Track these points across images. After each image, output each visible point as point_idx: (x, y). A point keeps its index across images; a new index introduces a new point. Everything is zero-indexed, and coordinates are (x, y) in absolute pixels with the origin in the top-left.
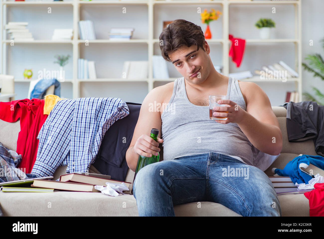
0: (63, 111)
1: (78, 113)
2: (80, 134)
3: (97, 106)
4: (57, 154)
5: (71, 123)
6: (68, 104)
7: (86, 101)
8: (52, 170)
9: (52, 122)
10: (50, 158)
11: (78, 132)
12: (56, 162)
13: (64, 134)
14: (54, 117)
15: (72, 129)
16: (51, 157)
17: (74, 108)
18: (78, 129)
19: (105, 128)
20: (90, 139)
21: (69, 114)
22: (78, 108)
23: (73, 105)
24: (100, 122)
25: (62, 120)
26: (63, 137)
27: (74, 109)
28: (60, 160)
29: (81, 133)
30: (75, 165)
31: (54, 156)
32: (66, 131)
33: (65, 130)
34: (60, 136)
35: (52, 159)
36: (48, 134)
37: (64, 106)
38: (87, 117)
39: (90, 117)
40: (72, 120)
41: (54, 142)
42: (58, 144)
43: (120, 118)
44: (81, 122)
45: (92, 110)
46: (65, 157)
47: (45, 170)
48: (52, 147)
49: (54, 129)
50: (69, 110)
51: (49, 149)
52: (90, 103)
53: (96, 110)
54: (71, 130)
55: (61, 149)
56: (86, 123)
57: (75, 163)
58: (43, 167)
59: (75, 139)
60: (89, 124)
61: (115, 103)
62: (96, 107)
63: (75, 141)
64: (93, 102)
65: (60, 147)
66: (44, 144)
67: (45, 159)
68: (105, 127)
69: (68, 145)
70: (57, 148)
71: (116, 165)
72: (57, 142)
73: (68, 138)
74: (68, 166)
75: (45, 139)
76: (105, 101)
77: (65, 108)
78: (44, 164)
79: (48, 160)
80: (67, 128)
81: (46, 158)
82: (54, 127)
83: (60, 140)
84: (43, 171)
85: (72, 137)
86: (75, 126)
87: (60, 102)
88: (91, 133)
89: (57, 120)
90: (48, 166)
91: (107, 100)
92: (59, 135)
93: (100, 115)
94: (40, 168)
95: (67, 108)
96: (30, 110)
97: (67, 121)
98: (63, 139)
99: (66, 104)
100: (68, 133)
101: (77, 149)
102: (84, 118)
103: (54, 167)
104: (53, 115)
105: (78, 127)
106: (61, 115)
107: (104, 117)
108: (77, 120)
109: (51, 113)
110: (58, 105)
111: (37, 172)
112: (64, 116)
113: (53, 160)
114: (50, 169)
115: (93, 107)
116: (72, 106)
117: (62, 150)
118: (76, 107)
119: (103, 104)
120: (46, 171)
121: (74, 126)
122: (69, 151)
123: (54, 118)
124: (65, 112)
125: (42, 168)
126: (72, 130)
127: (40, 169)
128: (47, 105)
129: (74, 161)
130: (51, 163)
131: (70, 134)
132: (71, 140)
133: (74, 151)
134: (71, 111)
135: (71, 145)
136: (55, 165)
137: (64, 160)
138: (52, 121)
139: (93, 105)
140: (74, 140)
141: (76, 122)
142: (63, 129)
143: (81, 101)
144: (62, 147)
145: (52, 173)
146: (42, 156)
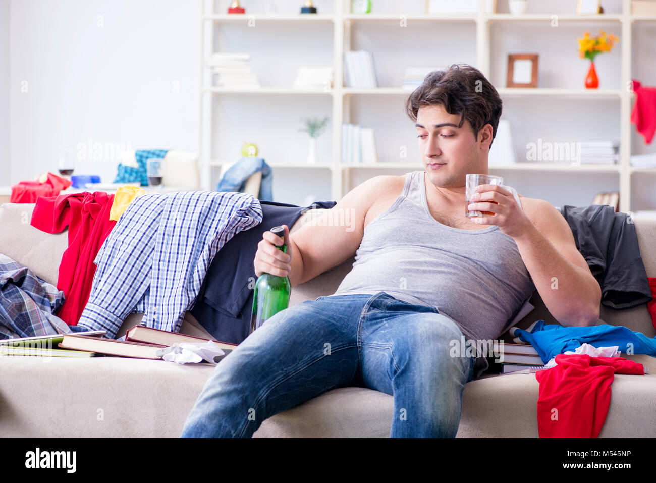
0: (142, 215)
1: (168, 219)
2: (169, 257)
3: (203, 207)
4: (125, 291)
5: (154, 237)
6: (152, 203)
7: (185, 197)
8: (116, 320)
9: (121, 234)
10: (112, 298)
11: (165, 253)
12: (122, 306)
13: (139, 256)
14: (126, 225)
15: (156, 247)
16: (115, 297)
17: (162, 209)
18: (166, 248)
19: (214, 247)
20: (186, 266)
21: (152, 220)
22: (169, 210)
23: (161, 204)
24: (207, 235)
25: (138, 231)
26: (138, 262)
27: (162, 211)
28: (132, 303)
29: (171, 255)
30: (157, 312)
31: (120, 295)
32: (144, 252)
33: (141, 249)
34: (132, 260)
35: (115, 300)
36: (112, 255)
37: (145, 206)
38: (183, 226)
39: (188, 226)
40: (156, 231)
41: (122, 270)
42: (129, 274)
43: (245, 228)
44: (173, 236)
45: (193, 213)
46: (140, 298)
47: (101, 320)
48: (117, 278)
49: (124, 247)
50: (154, 212)
51: (112, 283)
52: (191, 201)
53: (201, 213)
54: (153, 249)
55: (134, 283)
56: (180, 236)
57: (159, 310)
58: (99, 314)
59: (159, 266)
60: (186, 238)
61: (237, 202)
62: (201, 208)
63: (159, 269)
64: (198, 200)
65: (133, 279)
66: (103, 272)
67: (103, 301)
68: (216, 245)
69: (146, 275)
70: (126, 281)
71: (231, 314)
72: (127, 269)
73: (147, 263)
74: (146, 313)
75: (106, 264)
76: (220, 198)
77: (147, 209)
78: (101, 308)
79: (109, 302)
80: (147, 245)
81: (105, 298)
82: (123, 242)
83: (133, 266)
84: (98, 321)
85: (154, 262)
86: (161, 241)
87: (140, 199)
88: (189, 255)
89: (130, 231)
90: (108, 312)
91: (222, 197)
92: (131, 257)
93: (208, 223)
94: (94, 316)
95: (150, 210)
96: (87, 212)
97: (147, 233)
98: (139, 264)
99: (149, 202)
100: (148, 254)
101: (162, 283)
102: (178, 227)
103: (120, 315)
104: (125, 222)
105: (167, 244)
106: (137, 222)
107: (215, 226)
108: (165, 231)
109: (121, 218)
110: (135, 205)
111: (86, 323)
112: (143, 224)
113: (118, 302)
114: (112, 317)
115: (197, 208)
116: (159, 207)
117: (136, 285)
118: (167, 208)
119: (216, 203)
120: (105, 322)
121: (159, 243)
122: (149, 287)
123: (126, 227)
124: (145, 216)
125: (97, 315)
126: (156, 249)
127: (92, 318)
128: (117, 204)
129: (156, 305)
130: (113, 307)
131: (151, 256)
132: (153, 267)
133: (157, 287)
134: (157, 214)
135: (153, 276)
136: (122, 310)
137: (139, 303)
138: (121, 232)
139: (197, 205)
140: (157, 267)
141: (164, 234)
142: (138, 247)
143: (177, 197)
144: (135, 278)
145: (116, 325)
146: (98, 294)
